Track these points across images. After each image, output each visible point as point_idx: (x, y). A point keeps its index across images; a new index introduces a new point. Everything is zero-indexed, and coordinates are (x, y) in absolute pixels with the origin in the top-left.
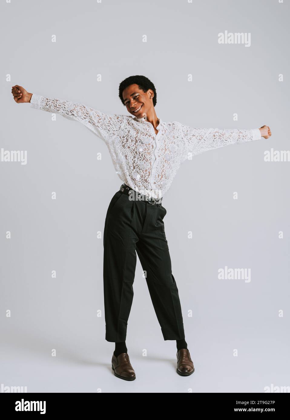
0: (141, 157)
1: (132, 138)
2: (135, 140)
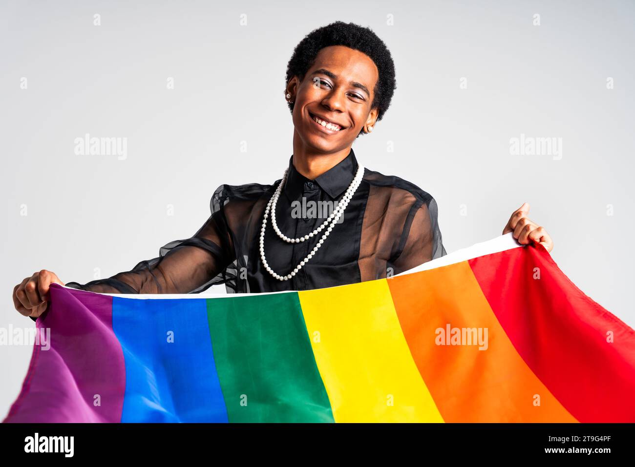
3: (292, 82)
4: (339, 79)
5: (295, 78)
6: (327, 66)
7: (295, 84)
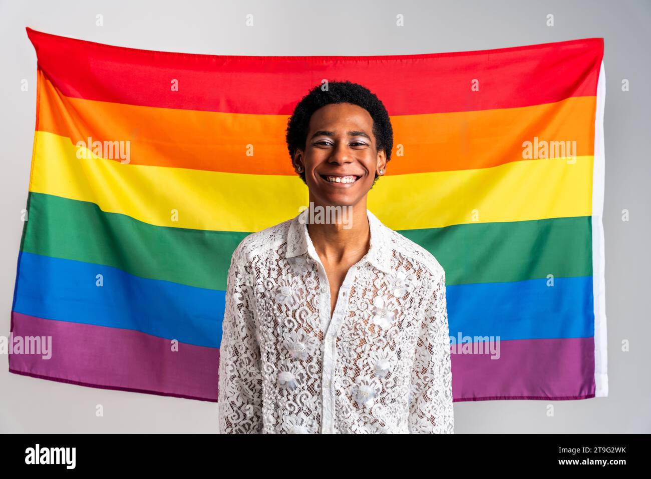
0: (294, 404)
1: (268, 264)
2: (277, 268)
3: (297, 155)
4: (337, 134)
5: (299, 150)
6: (322, 127)
7: (300, 156)
